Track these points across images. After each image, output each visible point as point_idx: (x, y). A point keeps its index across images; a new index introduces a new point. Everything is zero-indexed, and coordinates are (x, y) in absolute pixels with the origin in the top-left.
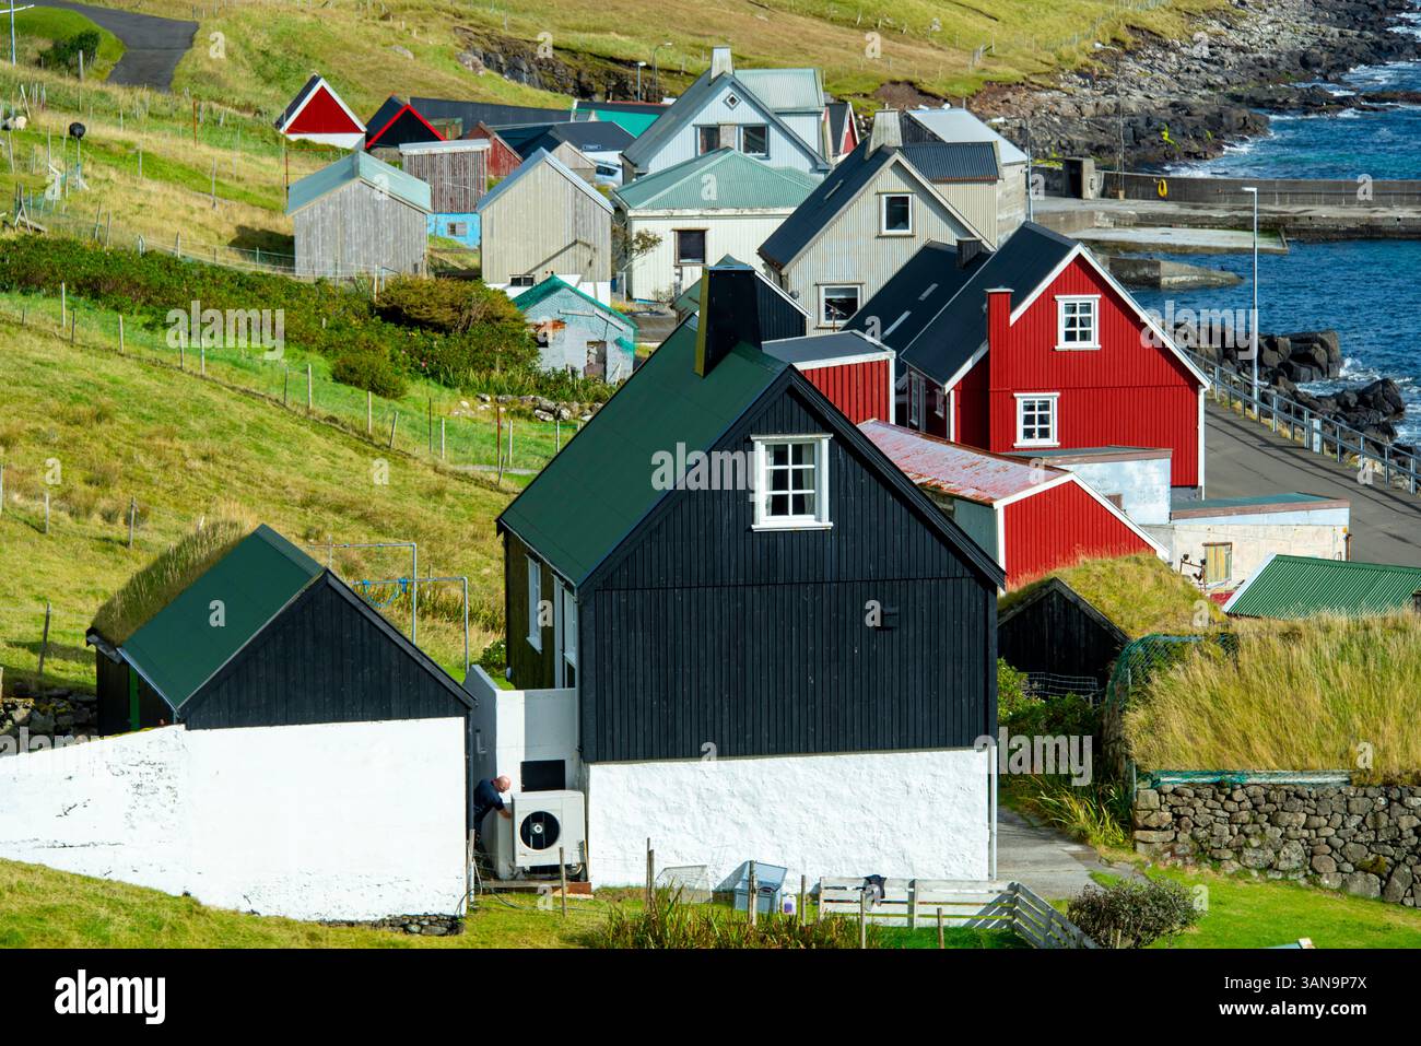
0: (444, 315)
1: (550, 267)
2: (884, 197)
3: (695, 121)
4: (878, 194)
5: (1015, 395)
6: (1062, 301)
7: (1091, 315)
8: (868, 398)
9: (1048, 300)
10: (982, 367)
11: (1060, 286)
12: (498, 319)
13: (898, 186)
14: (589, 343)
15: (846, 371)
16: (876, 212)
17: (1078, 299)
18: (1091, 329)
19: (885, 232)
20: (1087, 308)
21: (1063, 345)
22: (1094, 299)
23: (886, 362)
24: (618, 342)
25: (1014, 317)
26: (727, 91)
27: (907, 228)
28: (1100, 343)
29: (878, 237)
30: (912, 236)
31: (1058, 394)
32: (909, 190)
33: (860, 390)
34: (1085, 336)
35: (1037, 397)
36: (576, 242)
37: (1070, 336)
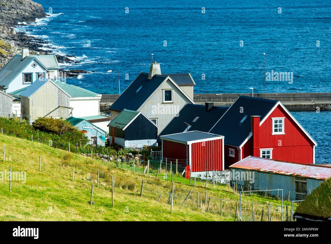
0: (57, 129)
1: (51, 115)
2: (164, 91)
3: (23, 72)
4: (162, 89)
5: (260, 149)
6: (274, 119)
7: (282, 124)
8: (216, 151)
9: (270, 119)
10: (251, 140)
11: (273, 115)
12: (72, 130)
13: (169, 87)
14: (91, 137)
15: (209, 142)
16: (162, 96)
17: (278, 119)
18: (282, 128)
19: (165, 102)
20: (281, 121)
21: (274, 133)
22: (283, 119)
23: (222, 140)
24: (101, 137)
25: (261, 124)
26: (33, 62)
27: (171, 100)
28: (285, 132)
29: (163, 103)
30: (173, 103)
31: (273, 149)
32: (172, 89)
33: (214, 149)
34: (280, 130)
35: (266, 150)
36: (59, 107)
37: (276, 130)
